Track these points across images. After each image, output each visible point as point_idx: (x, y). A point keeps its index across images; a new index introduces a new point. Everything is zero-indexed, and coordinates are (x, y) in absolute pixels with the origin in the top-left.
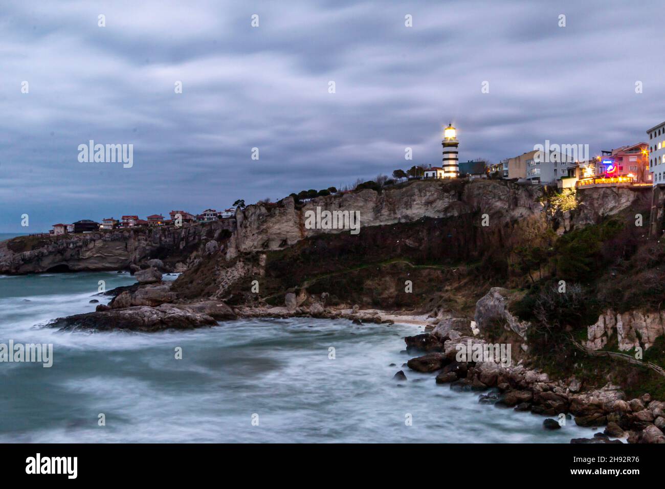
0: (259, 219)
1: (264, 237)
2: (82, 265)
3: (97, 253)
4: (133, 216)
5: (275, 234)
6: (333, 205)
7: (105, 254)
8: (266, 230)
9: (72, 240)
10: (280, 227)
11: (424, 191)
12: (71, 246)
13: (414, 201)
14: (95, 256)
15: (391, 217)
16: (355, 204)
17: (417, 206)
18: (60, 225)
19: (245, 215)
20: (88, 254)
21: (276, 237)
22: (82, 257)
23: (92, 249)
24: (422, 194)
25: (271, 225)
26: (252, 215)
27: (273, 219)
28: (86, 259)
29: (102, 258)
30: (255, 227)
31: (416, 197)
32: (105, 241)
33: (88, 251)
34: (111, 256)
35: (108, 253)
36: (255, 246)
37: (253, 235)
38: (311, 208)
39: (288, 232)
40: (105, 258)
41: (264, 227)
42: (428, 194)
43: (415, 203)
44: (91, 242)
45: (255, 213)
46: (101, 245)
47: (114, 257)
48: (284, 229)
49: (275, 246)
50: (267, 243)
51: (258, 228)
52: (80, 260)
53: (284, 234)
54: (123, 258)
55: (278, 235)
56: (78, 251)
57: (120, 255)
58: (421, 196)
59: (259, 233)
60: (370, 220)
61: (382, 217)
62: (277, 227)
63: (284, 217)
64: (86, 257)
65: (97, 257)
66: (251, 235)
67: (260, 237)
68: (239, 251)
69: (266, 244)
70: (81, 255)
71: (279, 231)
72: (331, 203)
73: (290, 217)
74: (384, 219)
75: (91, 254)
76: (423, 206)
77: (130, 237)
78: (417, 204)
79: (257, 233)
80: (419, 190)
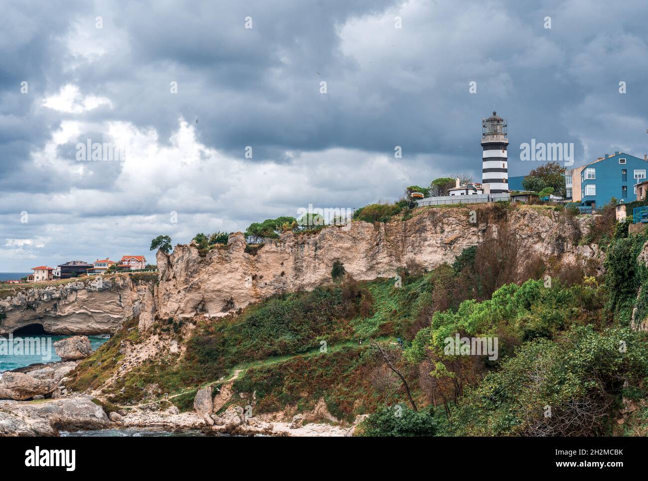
0: (187, 268)
1: (196, 296)
2: (61, 325)
3: (81, 308)
4: (136, 257)
5: (213, 291)
6: (306, 246)
7: (92, 310)
8: (197, 284)
9: (47, 289)
10: (220, 280)
11: (440, 224)
12: (45, 297)
13: (425, 240)
14: (77, 312)
15: (392, 265)
16: (339, 245)
17: (430, 249)
18: (43, 269)
19: (169, 262)
20: (68, 310)
21: (214, 296)
22: (60, 314)
23: (73, 302)
24: (438, 228)
25: (206, 277)
26: (177, 262)
27: (209, 268)
28: (64, 317)
29: (87, 316)
30: (182, 279)
31: (428, 235)
32: (90, 291)
33: (68, 305)
34: (99, 313)
35: (96, 309)
36: (182, 310)
37: (179, 292)
38: (273, 250)
39: (232, 288)
40: (90, 316)
41: (195, 280)
42: (447, 229)
43: (427, 243)
44: (71, 293)
45: (183, 256)
46: (85, 297)
47: (103, 315)
48: (226, 283)
49: (215, 312)
50: (204, 305)
51: (186, 281)
52: (58, 318)
53: (226, 292)
54: (116, 316)
55: (217, 293)
56: (55, 306)
57: (112, 311)
58: (436, 233)
59: (188, 290)
60: (362, 271)
61: (379, 266)
62: (215, 279)
63: (227, 265)
64: (66, 314)
65: (79, 313)
66: (176, 292)
67: (190, 296)
68: (157, 318)
69: (200, 307)
70: (59, 310)
71: (219, 287)
72: (303, 243)
73: (237, 265)
74: (382, 270)
75: (72, 310)
76: (439, 250)
77: (125, 287)
78: (429, 245)
79: (185, 289)
80: (432, 222)
